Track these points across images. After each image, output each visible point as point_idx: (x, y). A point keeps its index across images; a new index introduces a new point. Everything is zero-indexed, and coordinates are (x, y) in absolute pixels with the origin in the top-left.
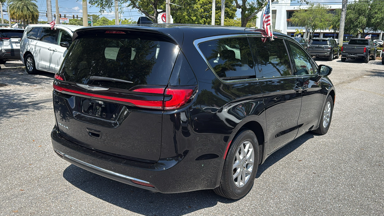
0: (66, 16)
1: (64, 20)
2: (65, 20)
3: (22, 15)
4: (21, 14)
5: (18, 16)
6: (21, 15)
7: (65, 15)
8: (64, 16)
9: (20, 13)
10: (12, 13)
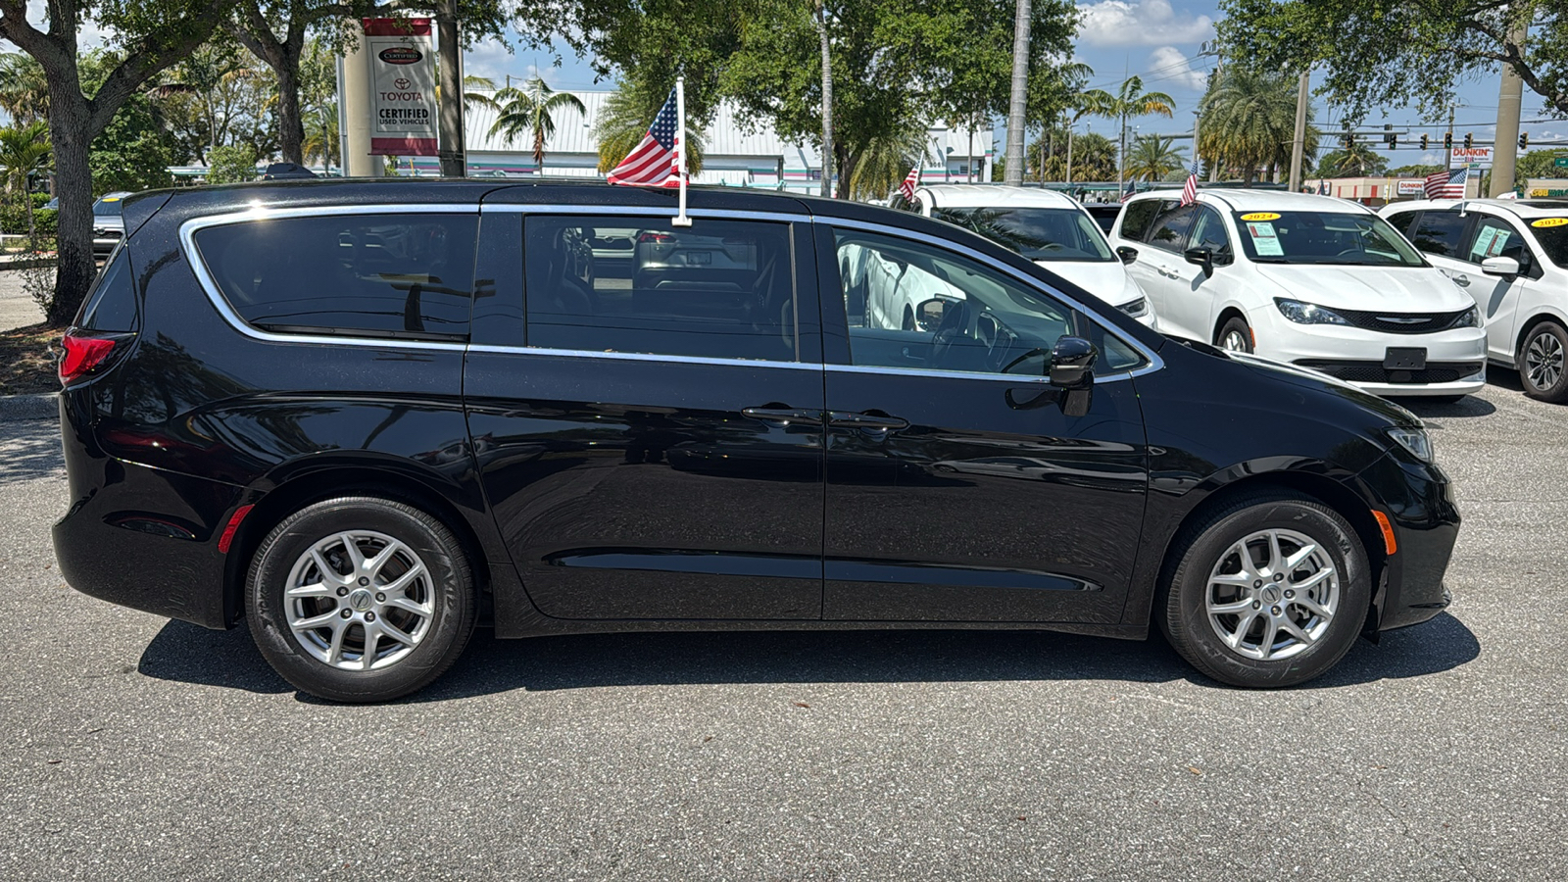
0: (1475, 140)
1: (1472, 159)
2: (1475, 156)
3: (1244, 147)
4: (1240, 141)
5: (1228, 152)
6: (1238, 147)
7: (1468, 137)
8: (1463, 140)
9: (1237, 141)
10: (1208, 141)
